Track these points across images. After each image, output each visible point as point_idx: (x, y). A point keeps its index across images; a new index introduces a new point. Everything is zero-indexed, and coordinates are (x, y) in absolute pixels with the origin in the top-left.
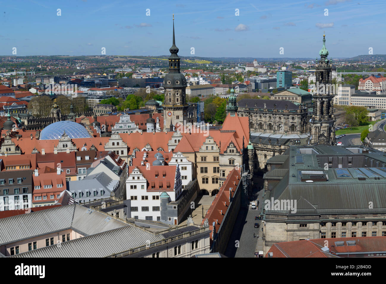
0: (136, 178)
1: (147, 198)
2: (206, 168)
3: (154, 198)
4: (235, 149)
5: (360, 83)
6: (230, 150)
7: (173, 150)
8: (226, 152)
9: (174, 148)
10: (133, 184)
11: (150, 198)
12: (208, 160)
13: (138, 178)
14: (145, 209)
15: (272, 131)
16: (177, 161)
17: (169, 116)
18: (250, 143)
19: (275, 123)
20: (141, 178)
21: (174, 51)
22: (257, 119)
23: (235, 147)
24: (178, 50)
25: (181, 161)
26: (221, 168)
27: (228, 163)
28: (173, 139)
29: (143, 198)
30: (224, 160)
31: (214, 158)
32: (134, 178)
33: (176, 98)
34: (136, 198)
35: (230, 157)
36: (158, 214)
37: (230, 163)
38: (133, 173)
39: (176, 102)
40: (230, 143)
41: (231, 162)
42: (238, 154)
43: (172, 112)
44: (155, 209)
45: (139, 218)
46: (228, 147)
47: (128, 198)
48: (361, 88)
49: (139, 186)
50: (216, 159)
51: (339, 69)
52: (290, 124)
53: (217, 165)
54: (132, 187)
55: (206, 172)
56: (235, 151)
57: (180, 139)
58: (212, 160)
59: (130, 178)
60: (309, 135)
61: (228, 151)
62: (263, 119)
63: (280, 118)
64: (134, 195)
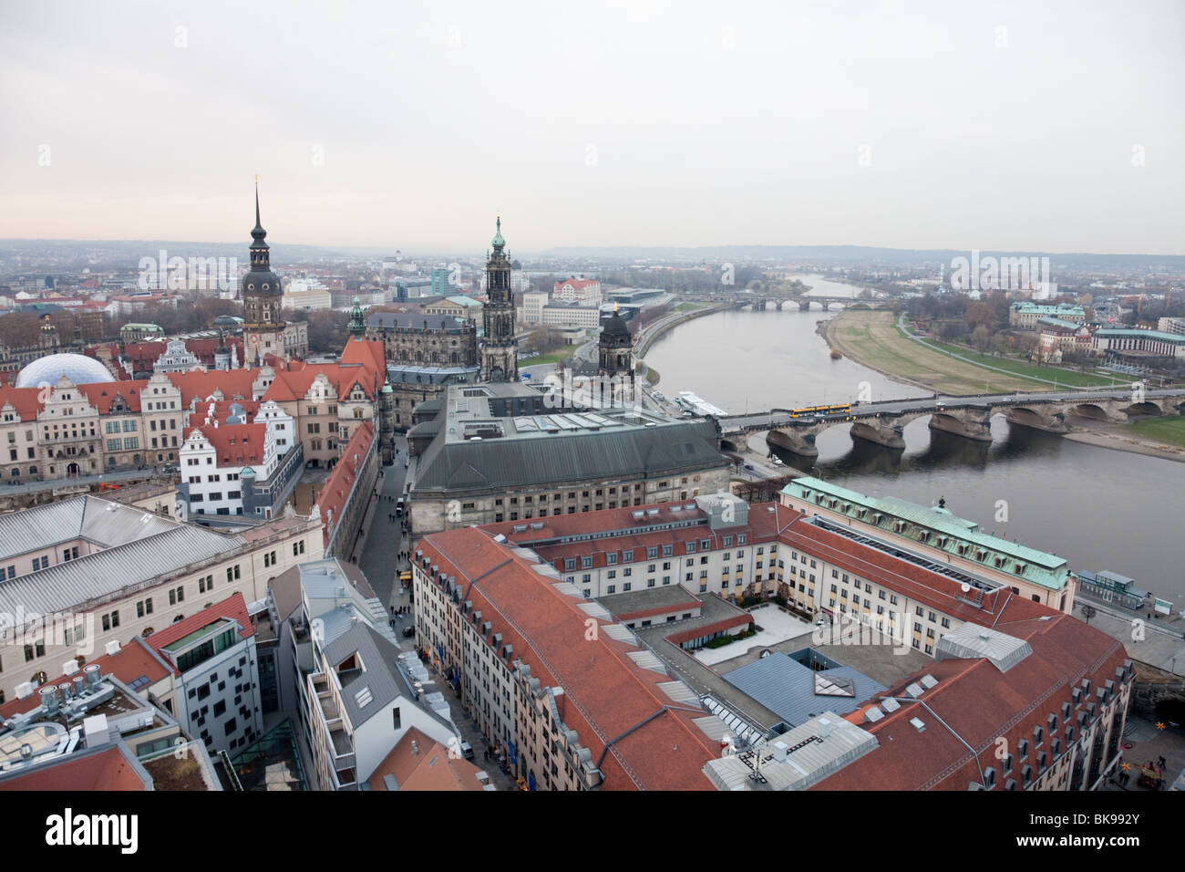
0: (197, 447)
1: (217, 478)
2: (317, 425)
3: (230, 477)
4: (362, 393)
5: (555, 288)
6: (355, 395)
7: (260, 398)
8: (348, 398)
9: (262, 394)
10: (193, 457)
11: (223, 478)
12: (319, 412)
13: (201, 446)
14: (215, 496)
15: (423, 364)
16: (267, 415)
17: (254, 342)
18: (387, 382)
19: (426, 350)
20: (207, 446)
21: (259, 235)
22: (398, 345)
23: (362, 389)
24: (265, 234)
25: (275, 415)
26: (341, 424)
27: (352, 416)
28: (261, 380)
29: (211, 479)
30: (346, 411)
31: (330, 409)
32: (193, 447)
33: (264, 313)
34: (198, 480)
35: (355, 406)
36: (238, 503)
37: (356, 416)
38: (191, 439)
39: (265, 319)
40: (355, 384)
41: (358, 414)
42: (368, 401)
43: (258, 335)
44: (233, 495)
45: (206, 512)
46: (352, 390)
47: (185, 479)
48: (558, 297)
49: (203, 460)
50: (333, 410)
51: (527, 267)
52: (450, 352)
53: (333, 420)
54: (190, 462)
55: (317, 430)
56: (363, 397)
57: (272, 379)
58: (327, 412)
59: (187, 447)
60: (479, 367)
61: (352, 397)
62: (408, 345)
63: (434, 343)
64: (194, 475)
